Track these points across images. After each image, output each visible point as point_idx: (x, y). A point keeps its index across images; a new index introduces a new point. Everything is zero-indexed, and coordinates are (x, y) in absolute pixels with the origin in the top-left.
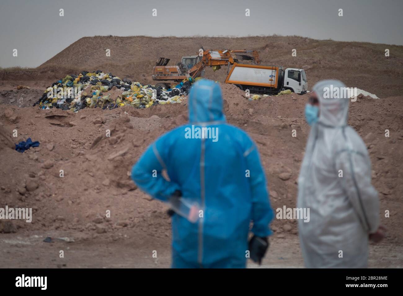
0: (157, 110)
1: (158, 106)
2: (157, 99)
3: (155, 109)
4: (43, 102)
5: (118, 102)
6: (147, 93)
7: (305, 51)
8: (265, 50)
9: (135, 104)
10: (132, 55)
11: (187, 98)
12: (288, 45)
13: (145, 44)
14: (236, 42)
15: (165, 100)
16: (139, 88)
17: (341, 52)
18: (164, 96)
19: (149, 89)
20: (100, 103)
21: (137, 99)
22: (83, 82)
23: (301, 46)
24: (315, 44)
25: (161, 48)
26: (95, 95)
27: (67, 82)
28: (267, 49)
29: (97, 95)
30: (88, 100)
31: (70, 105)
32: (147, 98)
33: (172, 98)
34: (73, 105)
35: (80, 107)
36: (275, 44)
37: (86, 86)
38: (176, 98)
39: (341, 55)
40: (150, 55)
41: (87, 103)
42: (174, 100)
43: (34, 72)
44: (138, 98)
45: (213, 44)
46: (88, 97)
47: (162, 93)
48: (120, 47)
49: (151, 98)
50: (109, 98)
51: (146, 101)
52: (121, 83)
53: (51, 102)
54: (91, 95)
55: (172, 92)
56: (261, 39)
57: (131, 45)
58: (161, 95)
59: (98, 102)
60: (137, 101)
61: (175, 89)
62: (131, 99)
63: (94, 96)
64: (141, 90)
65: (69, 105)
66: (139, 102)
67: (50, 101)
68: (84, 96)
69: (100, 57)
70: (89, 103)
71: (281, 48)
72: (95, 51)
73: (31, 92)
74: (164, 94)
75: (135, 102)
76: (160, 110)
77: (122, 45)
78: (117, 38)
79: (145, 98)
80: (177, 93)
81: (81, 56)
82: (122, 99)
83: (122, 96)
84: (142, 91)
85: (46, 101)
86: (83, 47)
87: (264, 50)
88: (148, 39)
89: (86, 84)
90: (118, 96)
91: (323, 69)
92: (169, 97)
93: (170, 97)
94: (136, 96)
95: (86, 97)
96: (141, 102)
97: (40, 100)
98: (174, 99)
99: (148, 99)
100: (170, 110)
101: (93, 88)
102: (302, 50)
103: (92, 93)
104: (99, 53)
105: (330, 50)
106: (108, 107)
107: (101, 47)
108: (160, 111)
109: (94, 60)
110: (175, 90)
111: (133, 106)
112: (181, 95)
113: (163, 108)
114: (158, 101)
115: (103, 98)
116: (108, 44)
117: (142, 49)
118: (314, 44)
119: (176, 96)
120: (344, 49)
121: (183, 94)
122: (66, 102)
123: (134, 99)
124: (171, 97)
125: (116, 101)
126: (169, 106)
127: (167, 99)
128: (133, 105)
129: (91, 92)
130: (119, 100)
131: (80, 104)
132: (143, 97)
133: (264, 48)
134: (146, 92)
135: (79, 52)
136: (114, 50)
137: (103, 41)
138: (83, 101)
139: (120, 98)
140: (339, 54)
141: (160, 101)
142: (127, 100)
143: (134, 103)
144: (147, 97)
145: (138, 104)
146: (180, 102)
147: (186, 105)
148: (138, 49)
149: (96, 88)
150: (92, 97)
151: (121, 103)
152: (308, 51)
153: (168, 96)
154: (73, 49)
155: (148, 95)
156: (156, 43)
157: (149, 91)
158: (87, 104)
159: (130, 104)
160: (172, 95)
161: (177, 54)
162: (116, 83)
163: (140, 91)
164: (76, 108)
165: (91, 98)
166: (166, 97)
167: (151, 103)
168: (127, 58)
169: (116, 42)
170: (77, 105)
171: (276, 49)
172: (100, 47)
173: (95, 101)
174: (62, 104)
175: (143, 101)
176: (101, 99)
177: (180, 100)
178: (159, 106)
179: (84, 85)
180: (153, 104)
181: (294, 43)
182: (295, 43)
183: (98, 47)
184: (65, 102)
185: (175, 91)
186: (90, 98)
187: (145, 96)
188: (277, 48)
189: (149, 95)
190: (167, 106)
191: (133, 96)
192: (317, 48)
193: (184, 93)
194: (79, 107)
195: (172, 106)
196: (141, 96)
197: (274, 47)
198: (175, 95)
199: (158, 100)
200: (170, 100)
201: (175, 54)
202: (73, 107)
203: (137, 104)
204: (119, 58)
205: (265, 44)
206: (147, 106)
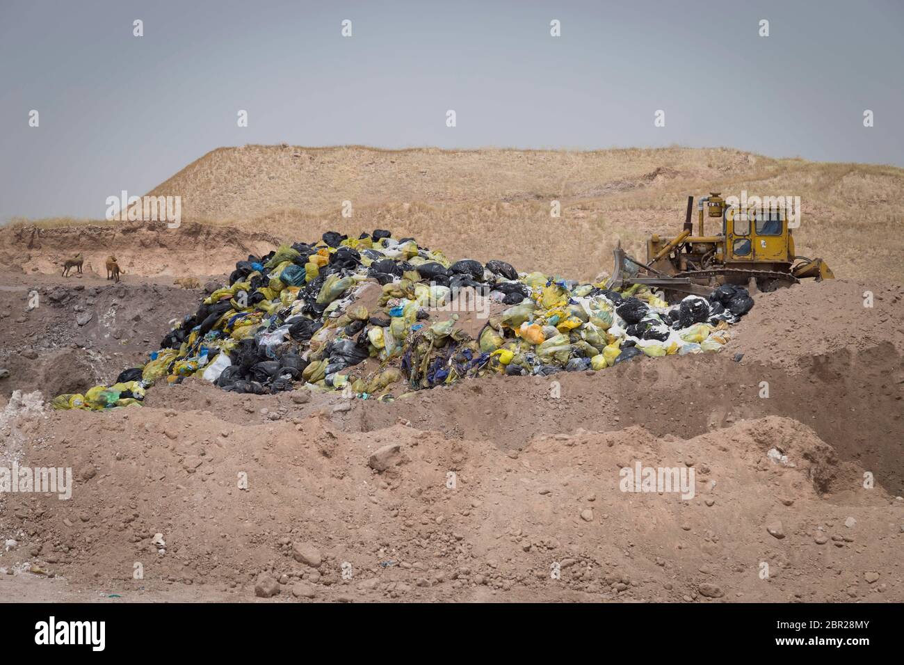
0: (643, 377)
1: (645, 364)
2: (630, 335)
3: (637, 373)
4: (202, 333)
5: (489, 345)
6: (595, 314)
7: (752, 183)
8: (654, 181)
9: (553, 354)
10: (338, 191)
11: (740, 331)
12: (707, 168)
13: (367, 165)
14: (584, 161)
15: (661, 337)
16: (564, 296)
17: (840, 187)
18: (658, 324)
19: (597, 300)
20: (421, 347)
21: (560, 335)
22: (343, 270)
23: (738, 172)
24: (771, 168)
25: (407, 176)
26: (399, 316)
27: (281, 267)
28: (660, 178)
29: (408, 316)
30: (374, 334)
31: (305, 348)
32: (592, 331)
33: (685, 331)
34: (319, 351)
35: (347, 358)
36: (677, 168)
37: (357, 283)
38: (700, 332)
39: (841, 193)
40: (380, 191)
41: (370, 343)
42: (694, 341)
43: (107, 230)
44: (563, 330)
45: (529, 166)
46: (374, 324)
47: (645, 315)
48: (308, 171)
49: (610, 331)
50: (456, 329)
51: (591, 342)
52: (487, 274)
53: (228, 336)
54: (387, 318)
55: (683, 309)
56: (643, 155)
57: (335, 168)
58: (645, 319)
59: (415, 345)
60: (559, 343)
61: (696, 301)
62: (537, 335)
63: (396, 322)
64: (572, 302)
65: (301, 348)
66: (568, 346)
67: (225, 330)
68: (359, 320)
69: (260, 195)
70: (380, 345)
71: (693, 175)
72: (248, 180)
73: (140, 293)
74: (655, 317)
75: (554, 345)
76: (653, 376)
77: (312, 168)
78: (299, 150)
79: (588, 331)
80: (699, 315)
81: (214, 191)
82: (502, 333)
83: (504, 323)
84: (574, 308)
85: (211, 332)
86: (219, 170)
87: (652, 180)
88: (373, 153)
89: (356, 277)
90: (488, 324)
91: (819, 226)
92: (671, 328)
93: (677, 329)
94: (556, 326)
95: (364, 323)
96: (573, 346)
97: (188, 327)
98: (693, 337)
99: (596, 334)
100: (693, 379)
101: (389, 293)
102: (745, 181)
103: (385, 309)
104: (258, 186)
105: (810, 181)
106: (450, 362)
107: (262, 171)
108: (656, 380)
109: (246, 202)
110: (697, 304)
111: (545, 360)
112: (715, 323)
113: (665, 370)
114: (633, 344)
115: (432, 327)
116: (279, 163)
117: (359, 178)
118: (767, 167)
119: (698, 326)
120: (846, 180)
121: (725, 319)
122: (289, 337)
123: (549, 336)
124: (681, 328)
125: (478, 341)
126: (685, 364)
127: (667, 334)
128: (546, 356)
129: (385, 305)
130: (492, 339)
131: (345, 347)
132: (580, 328)
133: (652, 176)
134: (589, 312)
135: (209, 182)
136: (293, 179)
137: (266, 156)
138: (356, 337)
139: (497, 330)
140: (836, 191)
141: (642, 343)
142: (520, 338)
143: (551, 350)
144: (595, 328)
145: (565, 351)
146: (716, 346)
147: (744, 359)
148: (351, 175)
149: (398, 294)
150: (388, 323)
151: (499, 348)
152: (760, 183)
153: (669, 324)
154: (196, 174)
155: (596, 319)
156: (394, 162)
157: (601, 305)
158: (370, 348)
159: (535, 352)
160: (685, 318)
161: (447, 189)
162: (471, 276)
163: (566, 306)
164: (331, 362)
165: (386, 329)
166: (662, 329)
167: (613, 350)
168: (325, 198)
169: (298, 161)
170: (334, 350)
171: (679, 178)
172: (260, 171)
173: (400, 340)
174: (277, 346)
175: (581, 342)
176: (426, 334)
177: (716, 339)
178: (649, 364)
179: (350, 280)
180: (620, 355)
181: (722, 164)
182: (725, 166)
183: (255, 171)
184: (285, 340)
185: (694, 307)
186: (382, 327)
187: (586, 325)
188: (683, 176)
189: (602, 322)
190: (678, 364)
191: (542, 324)
192: (779, 177)
193: (724, 314)
194: (341, 360)
195: (697, 363)
196: (573, 322)
197: (677, 173)
198: (695, 322)
199: (634, 338)
200: (677, 338)
201: (441, 190)
202: (321, 358)
203: (560, 351)
204: (306, 198)
205: (655, 167)
206: (599, 360)
